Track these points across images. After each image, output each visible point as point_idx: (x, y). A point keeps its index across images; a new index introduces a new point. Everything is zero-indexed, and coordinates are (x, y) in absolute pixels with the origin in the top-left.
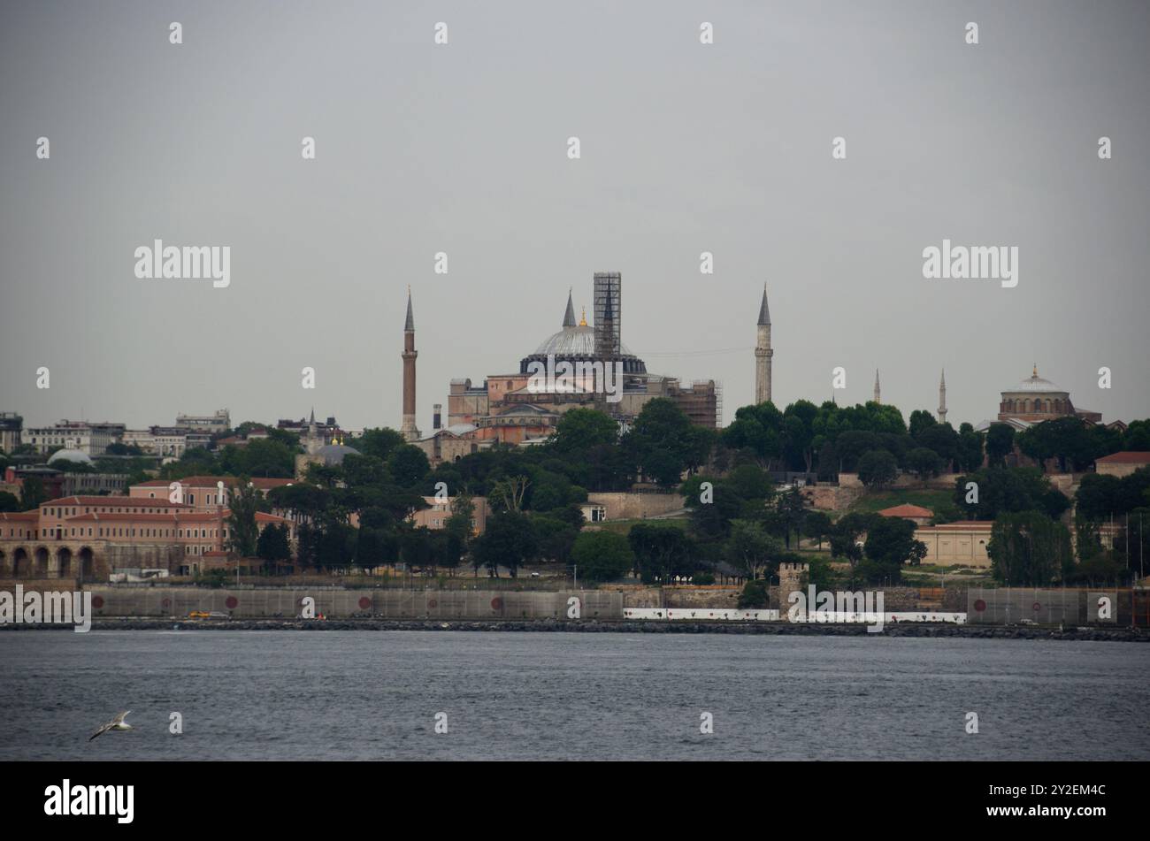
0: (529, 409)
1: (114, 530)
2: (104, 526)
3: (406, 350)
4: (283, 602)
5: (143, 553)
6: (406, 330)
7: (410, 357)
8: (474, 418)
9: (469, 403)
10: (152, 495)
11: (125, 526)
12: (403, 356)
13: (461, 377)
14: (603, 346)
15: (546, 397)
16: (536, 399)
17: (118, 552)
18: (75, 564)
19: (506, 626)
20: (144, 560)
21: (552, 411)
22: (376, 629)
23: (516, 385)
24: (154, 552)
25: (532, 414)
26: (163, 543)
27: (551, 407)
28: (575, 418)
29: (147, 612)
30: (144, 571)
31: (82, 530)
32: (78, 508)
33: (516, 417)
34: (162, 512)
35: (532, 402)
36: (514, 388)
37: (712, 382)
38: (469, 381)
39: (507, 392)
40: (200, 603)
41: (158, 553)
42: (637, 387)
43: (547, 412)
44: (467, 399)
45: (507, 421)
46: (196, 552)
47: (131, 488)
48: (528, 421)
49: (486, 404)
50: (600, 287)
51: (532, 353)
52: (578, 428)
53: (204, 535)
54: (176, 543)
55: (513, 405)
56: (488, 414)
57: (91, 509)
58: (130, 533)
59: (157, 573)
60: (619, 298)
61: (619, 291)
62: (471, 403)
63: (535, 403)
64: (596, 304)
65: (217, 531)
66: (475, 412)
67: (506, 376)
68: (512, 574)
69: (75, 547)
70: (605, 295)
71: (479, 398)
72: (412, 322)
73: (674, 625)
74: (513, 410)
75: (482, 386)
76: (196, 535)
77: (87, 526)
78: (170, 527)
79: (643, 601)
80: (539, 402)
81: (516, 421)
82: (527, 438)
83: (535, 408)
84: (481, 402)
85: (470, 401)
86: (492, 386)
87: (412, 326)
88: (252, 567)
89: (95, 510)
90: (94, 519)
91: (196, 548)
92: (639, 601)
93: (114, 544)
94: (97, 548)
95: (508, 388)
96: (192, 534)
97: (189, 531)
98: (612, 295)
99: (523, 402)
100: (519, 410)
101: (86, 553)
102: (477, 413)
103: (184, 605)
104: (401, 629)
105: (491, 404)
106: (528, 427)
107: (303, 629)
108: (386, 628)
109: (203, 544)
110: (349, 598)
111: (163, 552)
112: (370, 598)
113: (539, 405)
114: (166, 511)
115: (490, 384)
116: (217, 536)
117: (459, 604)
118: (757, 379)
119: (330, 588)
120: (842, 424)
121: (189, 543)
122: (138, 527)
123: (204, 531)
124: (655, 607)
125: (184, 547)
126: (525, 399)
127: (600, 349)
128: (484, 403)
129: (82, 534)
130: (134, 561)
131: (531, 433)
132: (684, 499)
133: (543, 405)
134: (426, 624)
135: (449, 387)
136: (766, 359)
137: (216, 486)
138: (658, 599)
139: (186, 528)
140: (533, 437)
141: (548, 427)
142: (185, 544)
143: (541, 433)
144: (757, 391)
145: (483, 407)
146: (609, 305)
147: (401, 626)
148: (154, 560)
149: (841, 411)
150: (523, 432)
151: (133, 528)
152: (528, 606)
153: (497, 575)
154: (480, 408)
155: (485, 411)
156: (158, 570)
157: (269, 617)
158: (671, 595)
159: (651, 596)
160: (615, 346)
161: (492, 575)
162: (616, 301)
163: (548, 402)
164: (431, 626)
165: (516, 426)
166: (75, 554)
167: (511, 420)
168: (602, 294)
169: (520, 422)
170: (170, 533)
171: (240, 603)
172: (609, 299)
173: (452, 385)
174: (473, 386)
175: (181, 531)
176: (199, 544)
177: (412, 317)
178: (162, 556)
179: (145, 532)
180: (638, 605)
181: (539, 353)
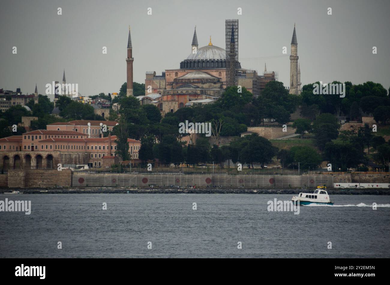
0: (189, 86)
1: (61, 146)
2: (57, 144)
3: (128, 58)
4: (169, 181)
5: (74, 157)
6: (128, 48)
7: (130, 61)
8: (158, 90)
9: (156, 83)
10: (58, 129)
11: (65, 144)
12: (126, 61)
13: (151, 71)
14: (230, 56)
15: (197, 81)
16: (192, 81)
17: (64, 157)
18: (44, 162)
19: (285, 191)
20: (74, 160)
21: (200, 87)
22: (223, 193)
23: (180, 75)
24: (77, 156)
25: (191, 88)
26: (80, 152)
27: (200, 85)
28: (232, 91)
29: (105, 185)
30: (77, 166)
31: (47, 146)
32: (42, 136)
33: (184, 90)
34: (76, 138)
35: (191, 83)
36: (179, 76)
37: (274, 72)
38: (155, 72)
39: (175, 78)
40: (130, 181)
41: (79, 157)
42: (240, 75)
43: (198, 87)
44: (154, 81)
45: (179, 92)
46: (96, 157)
47: (47, 126)
48: (190, 92)
49: (164, 84)
50: (228, 27)
51: (186, 59)
52: (234, 96)
53: (100, 149)
54: (86, 152)
55: (181, 84)
56: (166, 89)
57: (51, 136)
58: (68, 147)
59: (83, 167)
60: (238, 32)
61: (238, 28)
62: (157, 82)
63: (192, 83)
64: (226, 35)
65: (108, 147)
66: (159, 87)
67: (175, 70)
68: (262, 166)
69: (44, 154)
70: (231, 30)
71: (161, 81)
72: (131, 44)
73: (366, 191)
74: (181, 87)
75: (161, 75)
76: (96, 149)
77: (49, 145)
78: (83, 145)
79: (343, 179)
80: (194, 82)
81: (184, 92)
82: (190, 100)
83: (193, 86)
84: (162, 83)
85: (156, 82)
86: (168, 75)
87: (131, 46)
88: (135, 164)
89: (52, 137)
90: (53, 141)
91: (96, 155)
92: (341, 179)
93: (62, 153)
94: (55, 155)
95: (176, 76)
96: (94, 148)
97: (92, 147)
98: (234, 31)
99: (185, 83)
100: (185, 87)
101: (50, 157)
102: (160, 88)
103: (122, 182)
104: (235, 193)
105: (167, 84)
106: (190, 95)
107: (188, 193)
108: (228, 193)
109: (100, 153)
110: (201, 178)
111: (81, 157)
112: (211, 178)
113: (194, 84)
114: (77, 137)
115: (166, 74)
116: (108, 149)
117: (254, 181)
118: (291, 71)
119: (179, 174)
120: (357, 93)
121: (92, 152)
122: (71, 145)
123: (100, 147)
124: (349, 182)
125: (90, 155)
126: (187, 81)
127: (229, 57)
128: (163, 83)
129: (47, 148)
130: (70, 161)
131: (192, 98)
132: (295, 130)
133: (196, 84)
134: (246, 191)
135: (146, 75)
136: (295, 61)
137: (87, 125)
138: (350, 179)
139: (90, 145)
140: (193, 100)
141: (199, 95)
142: (91, 152)
143: (196, 98)
144: (291, 77)
145: (163, 85)
146: (233, 35)
147: (234, 191)
148: (78, 160)
149: (355, 86)
150: (188, 97)
151: (69, 145)
152: (287, 182)
153: (253, 167)
154: (161, 86)
155: (164, 87)
156: (83, 165)
157: (168, 187)
158: (354, 177)
159: (347, 177)
160: (236, 55)
161: (249, 167)
162: (236, 33)
163: (198, 83)
164: (249, 191)
165: (184, 95)
166: (44, 158)
167: (181, 92)
168: (229, 30)
169: (186, 92)
170: (83, 147)
171: (149, 181)
172: (233, 32)
173: (146, 74)
174: (157, 75)
175: (88, 147)
176: (98, 152)
177: (131, 41)
178: (80, 159)
179: (73, 147)
180: (341, 181)
181: (190, 59)
